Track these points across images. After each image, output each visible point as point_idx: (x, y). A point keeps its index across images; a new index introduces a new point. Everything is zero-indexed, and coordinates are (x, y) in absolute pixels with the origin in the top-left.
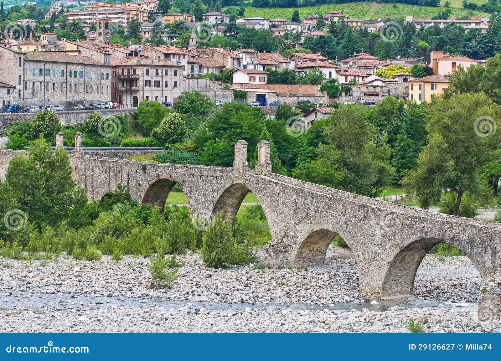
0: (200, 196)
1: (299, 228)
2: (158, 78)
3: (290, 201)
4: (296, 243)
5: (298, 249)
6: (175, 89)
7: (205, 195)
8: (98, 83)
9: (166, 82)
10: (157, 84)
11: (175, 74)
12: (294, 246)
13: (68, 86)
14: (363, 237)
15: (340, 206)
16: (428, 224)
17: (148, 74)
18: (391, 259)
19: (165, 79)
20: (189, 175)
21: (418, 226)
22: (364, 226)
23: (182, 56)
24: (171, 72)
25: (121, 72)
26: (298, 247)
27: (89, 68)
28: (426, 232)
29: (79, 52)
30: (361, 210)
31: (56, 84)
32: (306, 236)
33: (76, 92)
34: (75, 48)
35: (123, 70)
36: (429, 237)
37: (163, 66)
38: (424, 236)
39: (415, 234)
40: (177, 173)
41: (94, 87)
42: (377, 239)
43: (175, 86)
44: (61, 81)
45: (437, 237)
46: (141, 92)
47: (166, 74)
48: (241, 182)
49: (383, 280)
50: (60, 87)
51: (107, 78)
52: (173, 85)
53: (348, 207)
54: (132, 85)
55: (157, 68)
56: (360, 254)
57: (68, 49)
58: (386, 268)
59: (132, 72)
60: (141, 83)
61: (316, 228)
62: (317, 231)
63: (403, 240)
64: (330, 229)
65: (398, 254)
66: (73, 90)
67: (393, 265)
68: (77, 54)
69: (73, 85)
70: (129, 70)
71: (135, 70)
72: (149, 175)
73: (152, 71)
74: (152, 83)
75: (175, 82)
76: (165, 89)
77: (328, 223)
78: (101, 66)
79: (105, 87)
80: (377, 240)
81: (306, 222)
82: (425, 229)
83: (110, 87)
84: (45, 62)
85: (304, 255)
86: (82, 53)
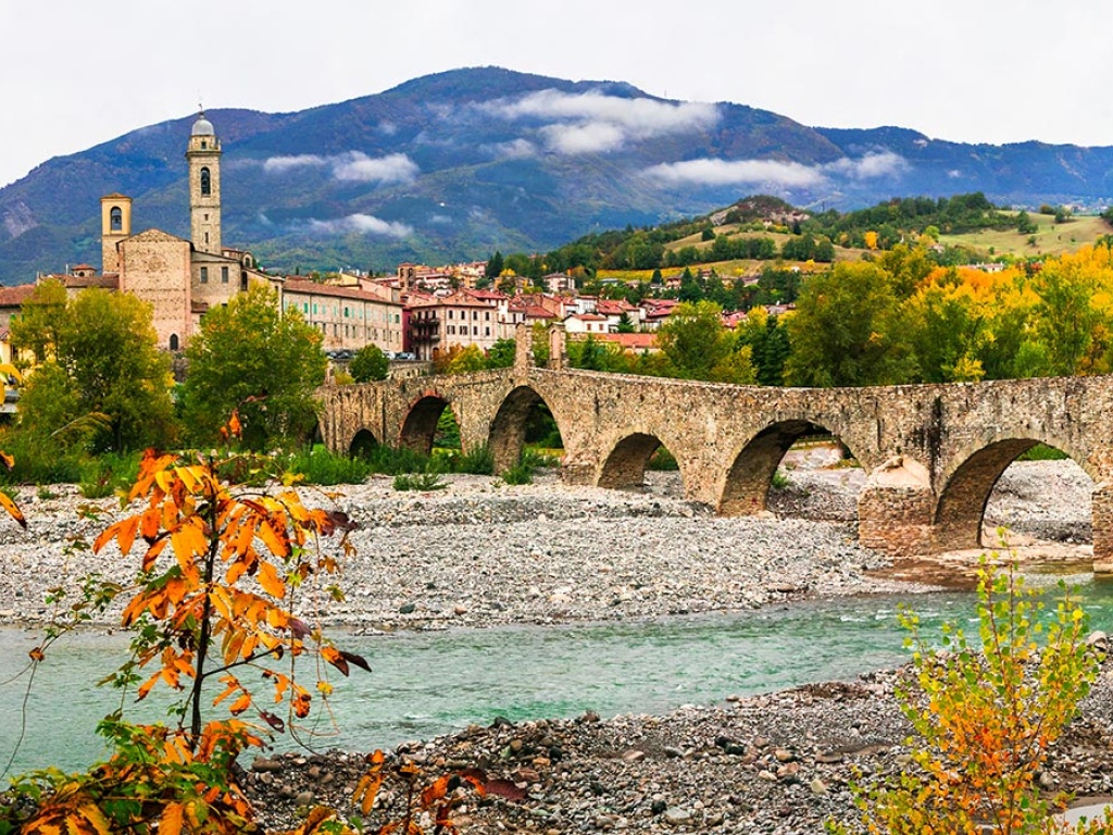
0: (474, 415)
1: (602, 438)
2: (464, 323)
3: (588, 400)
4: (598, 461)
5: (603, 470)
6: (488, 338)
7: (479, 411)
8: (385, 327)
9: (475, 328)
10: (464, 330)
11: (487, 318)
12: (596, 466)
13: (344, 329)
14: (689, 436)
15: (656, 395)
16: (782, 399)
17: (451, 317)
18: (730, 464)
19: (474, 323)
20: (458, 386)
21: (768, 404)
22: (692, 419)
23: (500, 302)
24: (481, 315)
25: (417, 315)
26: (602, 466)
27: (372, 305)
28: (780, 413)
29: (360, 286)
30: (687, 395)
31: (327, 325)
32: (613, 448)
33: (354, 337)
34: (354, 281)
35: (420, 314)
36: (784, 419)
37: (471, 307)
38: (777, 420)
39: (764, 419)
40: (444, 386)
41: (380, 332)
42: (710, 435)
43: (488, 334)
44: (335, 321)
45: (796, 418)
46: (443, 341)
47: (475, 318)
48: (524, 383)
49: (720, 498)
50: (332, 329)
51: (397, 322)
52: (484, 332)
53: (668, 393)
54: (431, 333)
55: (462, 309)
56: (687, 462)
57: (346, 283)
58: (723, 480)
59: (430, 316)
60: (442, 329)
61: (626, 433)
62: (628, 437)
63: (746, 430)
64: (645, 432)
65: (740, 454)
66: (350, 334)
67: (733, 475)
68: (357, 288)
69: (350, 328)
70: (427, 313)
71: (434, 313)
72: (409, 395)
73: (457, 313)
74: (457, 330)
75: (488, 329)
76: (474, 337)
77: (641, 424)
78: (388, 304)
79: (394, 333)
80: (711, 438)
81: (611, 427)
82: (779, 408)
83: (401, 333)
84: (312, 294)
85: (611, 480)
86: (365, 289)
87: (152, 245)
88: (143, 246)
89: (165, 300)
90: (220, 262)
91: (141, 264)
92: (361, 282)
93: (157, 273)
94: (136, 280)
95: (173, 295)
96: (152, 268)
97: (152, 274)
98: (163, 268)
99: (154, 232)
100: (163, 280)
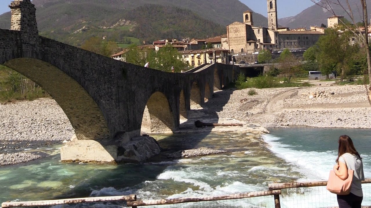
33: (307, 45)
34: (314, 28)
44: (299, 41)
57: (312, 29)
68: (315, 31)
69: (306, 42)
84: (290, 34)
86: (317, 31)
87: (236, 26)
88: (233, 26)
89: (240, 40)
90: (257, 28)
91: (233, 31)
92: (316, 28)
93: (237, 33)
94: (232, 35)
95: (242, 38)
96: (236, 32)
97: (236, 33)
98: (239, 32)
99: (236, 22)
100: (239, 35)
